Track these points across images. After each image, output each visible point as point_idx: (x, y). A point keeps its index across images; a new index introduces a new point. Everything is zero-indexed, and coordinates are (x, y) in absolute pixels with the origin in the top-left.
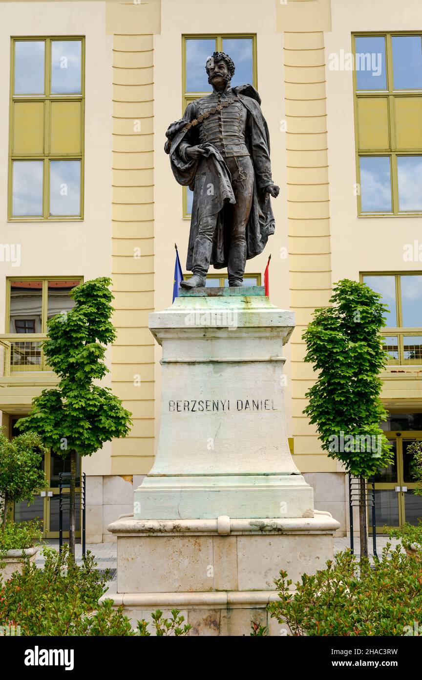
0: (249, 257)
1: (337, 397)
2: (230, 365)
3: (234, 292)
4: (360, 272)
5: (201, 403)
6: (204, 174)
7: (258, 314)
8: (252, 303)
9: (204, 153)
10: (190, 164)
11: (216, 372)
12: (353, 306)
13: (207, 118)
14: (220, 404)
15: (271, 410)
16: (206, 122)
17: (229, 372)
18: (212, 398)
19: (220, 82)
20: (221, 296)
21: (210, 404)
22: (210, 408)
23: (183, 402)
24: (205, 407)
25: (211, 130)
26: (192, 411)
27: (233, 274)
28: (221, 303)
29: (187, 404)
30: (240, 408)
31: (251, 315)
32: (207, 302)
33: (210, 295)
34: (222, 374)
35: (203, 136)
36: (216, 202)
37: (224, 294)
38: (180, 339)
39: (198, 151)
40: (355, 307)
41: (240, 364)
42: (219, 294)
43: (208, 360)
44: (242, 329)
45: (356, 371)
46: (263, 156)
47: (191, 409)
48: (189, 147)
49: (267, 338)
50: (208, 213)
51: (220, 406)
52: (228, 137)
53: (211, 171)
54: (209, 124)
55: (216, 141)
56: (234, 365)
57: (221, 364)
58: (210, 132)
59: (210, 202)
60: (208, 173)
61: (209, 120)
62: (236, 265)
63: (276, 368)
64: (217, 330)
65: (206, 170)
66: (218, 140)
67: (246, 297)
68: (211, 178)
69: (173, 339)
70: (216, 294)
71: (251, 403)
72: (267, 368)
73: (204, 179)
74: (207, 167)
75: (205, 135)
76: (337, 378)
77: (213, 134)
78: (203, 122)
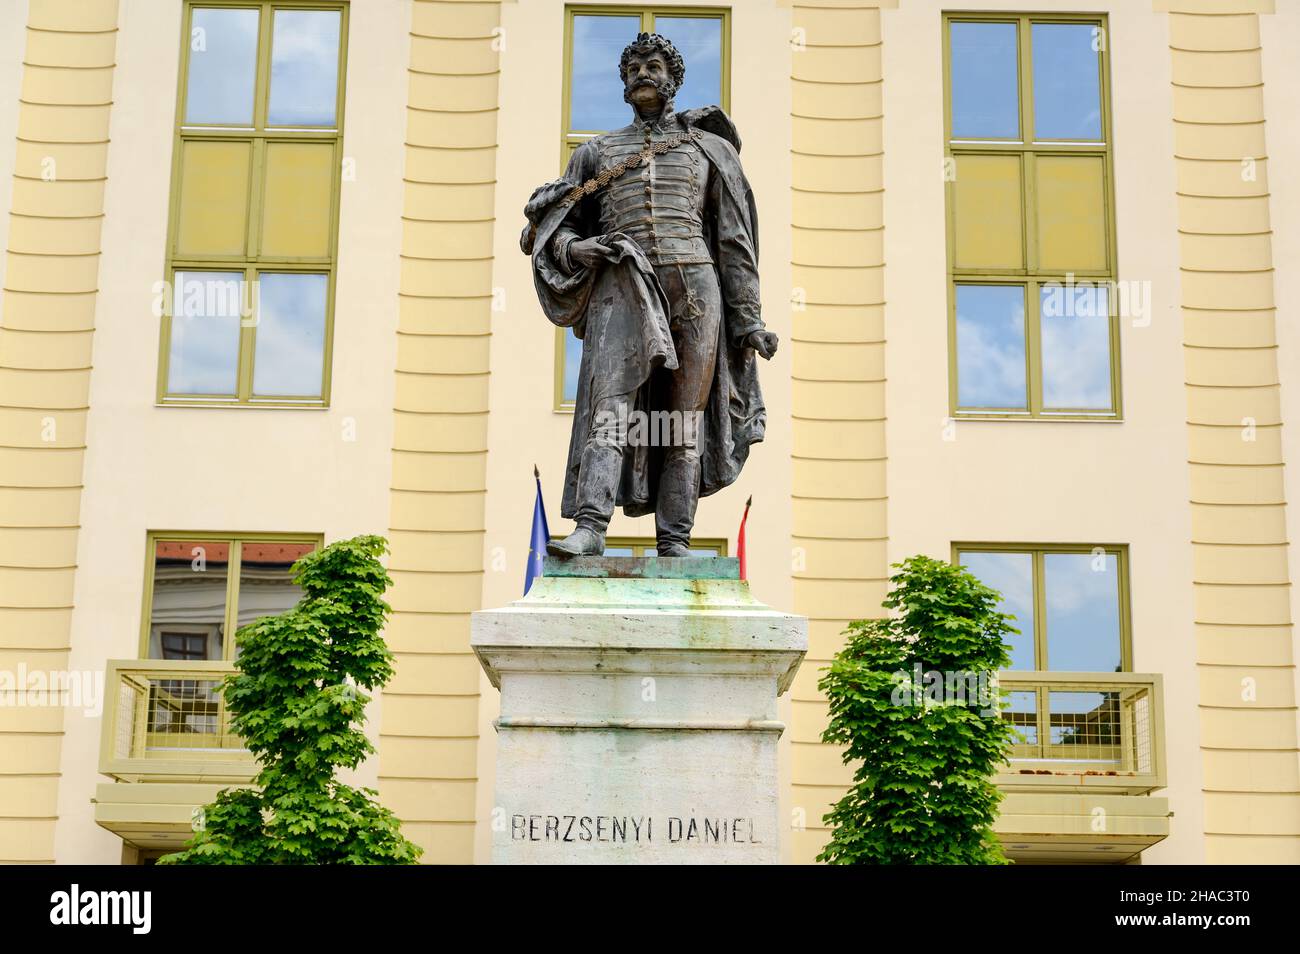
0: (704, 491)
1: (897, 824)
2: (656, 736)
3: (669, 568)
4: (953, 543)
5: (585, 822)
6: (609, 301)
7: (724, 620)
8: (709, 595)
9: (611, 254)
10: (578, 278)
11: (623, 752)
12: (936, 617)
13: (619, 178)
14: (630, 825)
15: (748, 842)
16: (616, 187)
17: (653, 751)
18: (609, 810)
19: (650, 99)
20: (640, 576)
21: (607, 824)
22: (607, 833)
23: (545, 819)
24: (595, 834)
25: (627, 205)
26: (565, 839)
27: (666, 529)
28: (640, 593)
29: (553, 824)
30: (675, 836)
31: (706, 622)
32: (606, 590)
33: (614, 575)
34: (637, 757)
35: (607, 218)
36: (635, 364)
37: (646, 572)
38: (542, 672)
39: (597, 250)
40: (940, 619)
41: (678, 734)
42: (634, 572)
43: (605, 723)
44: (686, 655)
45: (942, 765)
46: (744, 265)
47: (562, 836)
48: (577, 240)
49: (742, 676)
50: (614, 388)
51: (630, 831)
52: (665, 221)
53: (623, 296)
54: (622, 191)
55: (638, 228)
56: (664, 736)
57: (635, 732)
58: (626, 209)
59: (621, 365)
60: (618, 300)
61: (624, 181)
62: (675, 509)
63: (762, 746)
64: (629, 654)
65: (614, 292)
66: (643, 227)
67: (695, 582)
68: (623, 310)
69: (525, 672)
70: (627, 572)
71: (701, 825)
72: (740, 745)
73: (608, 312)
74: (615, 285)
75: (612, 216)
76: (897, 781)
77: (632, 212)
78: (609, 186)
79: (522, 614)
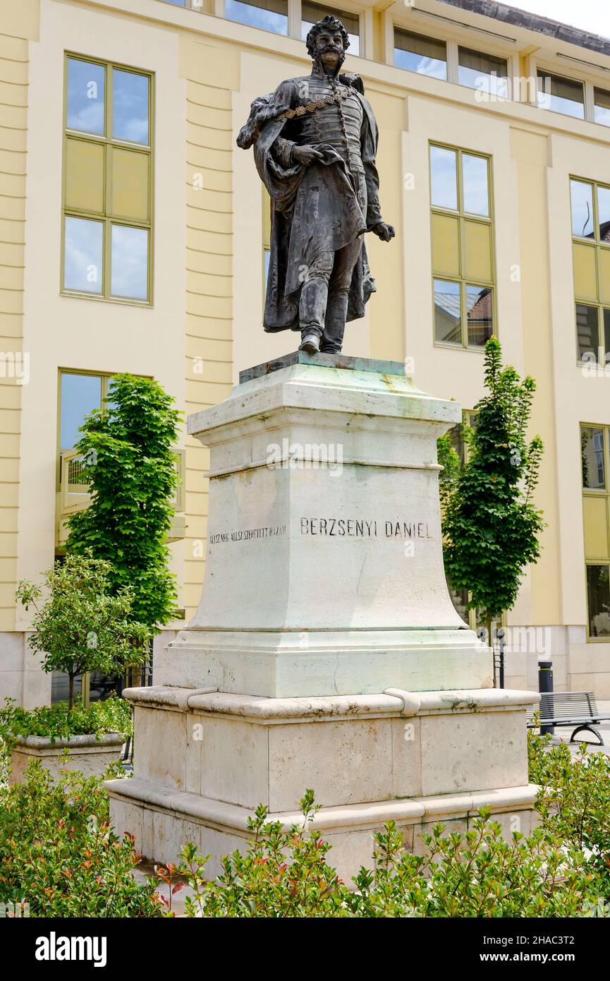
1: (124, 529)
2: (377, 471)
3: (368, 366)
4: (59, 368)
5: (341, 523)
6: (316, 189)
7: (420, 400)
8: (394, 384)
9: (322, 158)
10: (296, 170)
11: (360, 480)
13: (321, 109)
14: (365, 525)
15: (426, 538)
16: (318, 114)
17: (376, 480)
18: (356, 516)
19: (334, 61)
20: (352, 369)
21: (353, 525)
22: (353, 531)
23: (319, 521)
24: (346, 531)
25: (329, 127)
26: (331, 534)
27: (331, 340)
28: (356, 380)
29: (323, 525)
30: (389, 533)
31: (410, 401)
32: (338, 376)
33: (338, 367)
34: (367, 483)
35: (311, 133)
36: (339, 232)
37: (356, 367)
38: (315, 426)
39: (314, 154)
41: (389, 470)
42: (350, 366)
43: (352, 461)
46: (374, 180)
47: (328, 532)
48: (297, 145)
49: (420, 436)
50: (329, 247)
51: (365, 530)
52: (353, 142)
53: (327, 186)
54: (324, 118)
55: (337, 144)
56: (381, 470)
57: (365, 468)
58: (327, 130)
59: (331, 231)
60: (323, 188)
61: (324, 112)
62: (337, 329)
63: (431, 478)
65: (319, 183)
66: (340, 144)
67: (384, 376)
68: (327, 196)
69: (305, 425)
70: (346, 366)
71: (402, 526)
72: (420, 478)
73: (316, 196)
74: (320, 179)
75: (315, 133)
77: (331, 133)
78: (314, 113)
79: (312, 387)
